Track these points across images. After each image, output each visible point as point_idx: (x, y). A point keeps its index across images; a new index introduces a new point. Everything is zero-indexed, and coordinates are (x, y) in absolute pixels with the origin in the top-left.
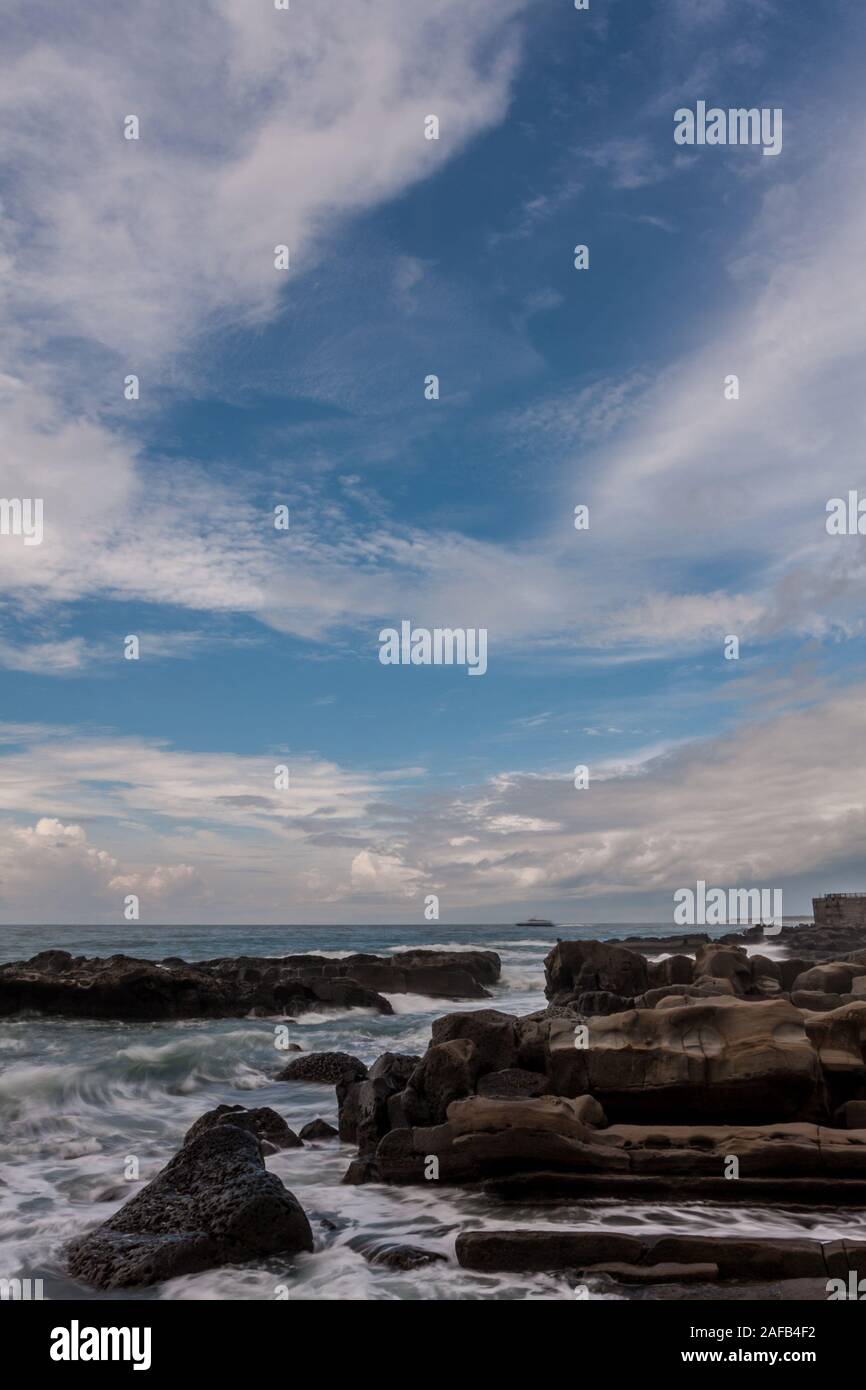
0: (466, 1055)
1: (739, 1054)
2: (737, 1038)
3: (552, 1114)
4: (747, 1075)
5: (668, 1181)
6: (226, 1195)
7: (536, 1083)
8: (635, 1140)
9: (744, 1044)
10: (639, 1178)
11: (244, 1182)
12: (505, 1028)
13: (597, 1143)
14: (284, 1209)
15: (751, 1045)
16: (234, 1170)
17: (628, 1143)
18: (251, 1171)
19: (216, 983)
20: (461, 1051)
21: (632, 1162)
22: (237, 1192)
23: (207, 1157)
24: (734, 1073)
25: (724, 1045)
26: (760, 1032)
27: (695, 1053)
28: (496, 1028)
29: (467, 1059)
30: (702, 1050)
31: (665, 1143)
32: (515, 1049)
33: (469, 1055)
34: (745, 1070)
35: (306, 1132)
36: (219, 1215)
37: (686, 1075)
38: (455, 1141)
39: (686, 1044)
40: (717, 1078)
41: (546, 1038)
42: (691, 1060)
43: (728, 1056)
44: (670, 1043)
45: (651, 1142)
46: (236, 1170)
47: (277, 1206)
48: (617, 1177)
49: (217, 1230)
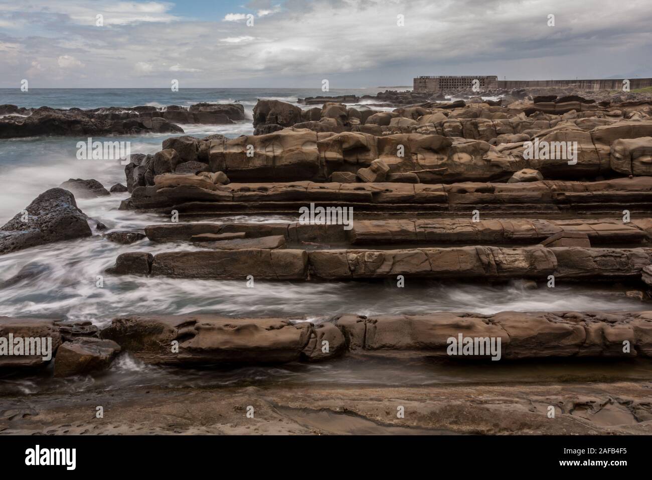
0: (171, 156)
1: (288, 154)
2: (288, 148)
3: (197, 180)
4: (290, 162)
5: (246, 204)
6: (49, 216)
7: (200, 167)
8: (236, 189)
9: (290, 150)
10: (237, 203)
11: (58, 210)
12: (192, 144)
13: (219, 190)
14: (75, 220)
15: (293, 151)
16: (56, 205)
17: (233, 190)
18: (62, 205)
19: (91, 121)
20: (170, 155)
21: (233, 197)
22: (54, 214)
23: (46, 200)
24: (285, 162)
25: (282, 151)
26: (297, 145)
27: (270, 154)
28: (188, 144)
29: (171, 157)
30: (274, 152)
31: (248, 190)
32: (196, 153)
33: (172, 156)
34: (290, 160)
35: (113, 189)
36: (45, 223)
37: (265, 163)
38: (158, 191)
39: (267, 150)
40: (278, 164)
41: (209, 148)
42: (267, 157)
43: (283, 155)
44: (260, 150)
45: (242, 190)
46: (57, 205)
47: (72, 218)
48: (225, 203)
49: (44, 228)
